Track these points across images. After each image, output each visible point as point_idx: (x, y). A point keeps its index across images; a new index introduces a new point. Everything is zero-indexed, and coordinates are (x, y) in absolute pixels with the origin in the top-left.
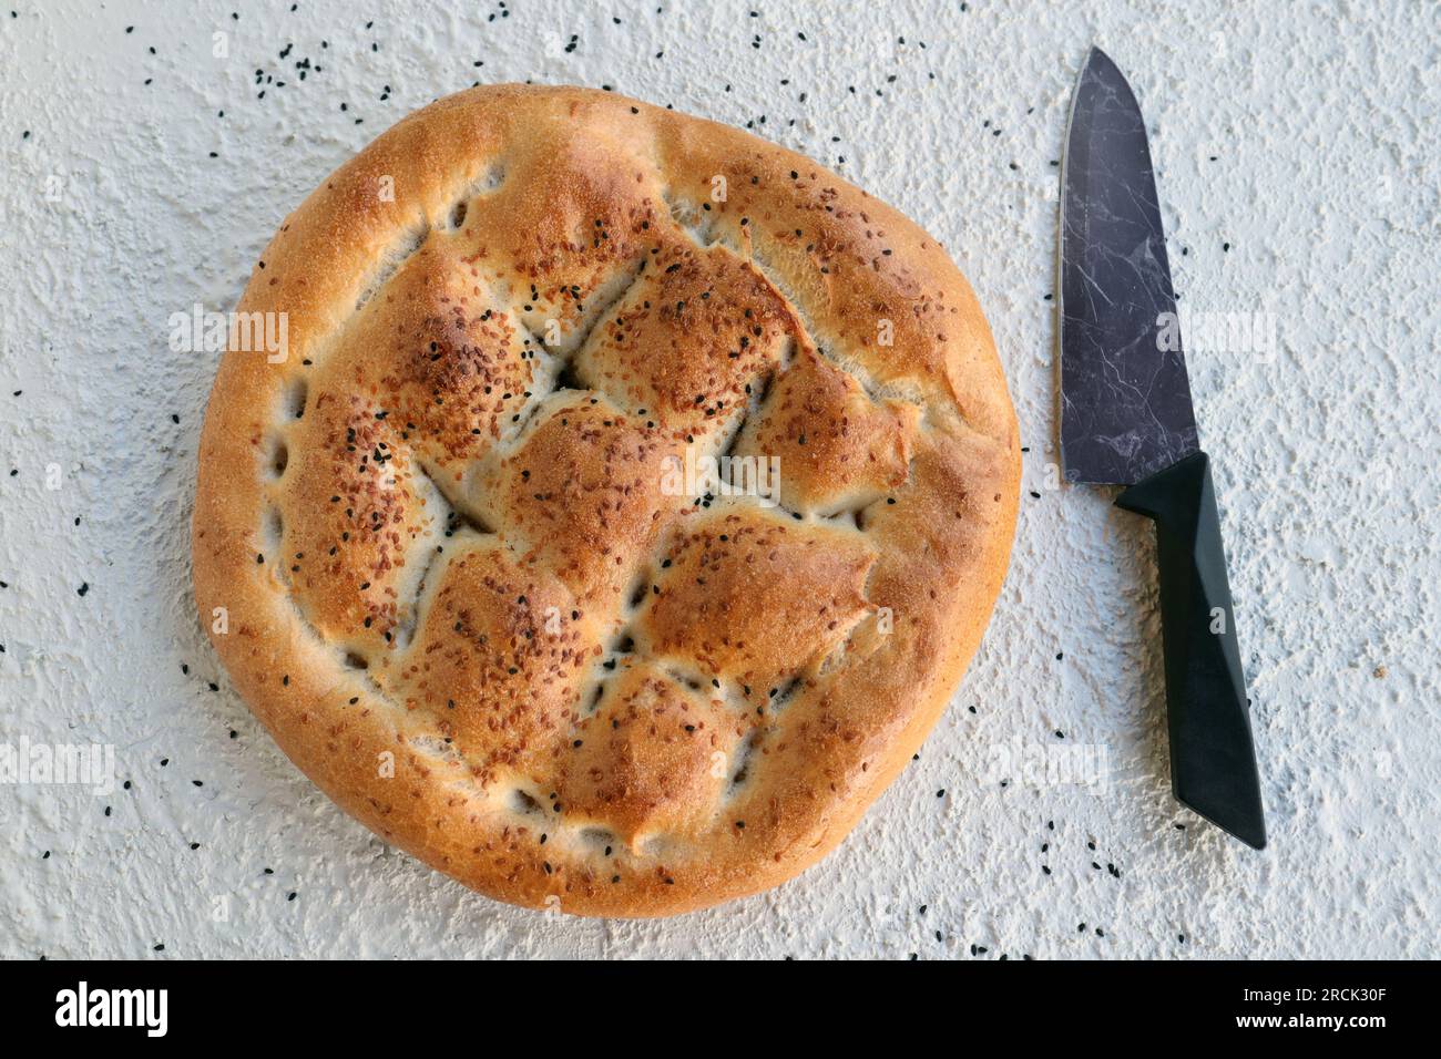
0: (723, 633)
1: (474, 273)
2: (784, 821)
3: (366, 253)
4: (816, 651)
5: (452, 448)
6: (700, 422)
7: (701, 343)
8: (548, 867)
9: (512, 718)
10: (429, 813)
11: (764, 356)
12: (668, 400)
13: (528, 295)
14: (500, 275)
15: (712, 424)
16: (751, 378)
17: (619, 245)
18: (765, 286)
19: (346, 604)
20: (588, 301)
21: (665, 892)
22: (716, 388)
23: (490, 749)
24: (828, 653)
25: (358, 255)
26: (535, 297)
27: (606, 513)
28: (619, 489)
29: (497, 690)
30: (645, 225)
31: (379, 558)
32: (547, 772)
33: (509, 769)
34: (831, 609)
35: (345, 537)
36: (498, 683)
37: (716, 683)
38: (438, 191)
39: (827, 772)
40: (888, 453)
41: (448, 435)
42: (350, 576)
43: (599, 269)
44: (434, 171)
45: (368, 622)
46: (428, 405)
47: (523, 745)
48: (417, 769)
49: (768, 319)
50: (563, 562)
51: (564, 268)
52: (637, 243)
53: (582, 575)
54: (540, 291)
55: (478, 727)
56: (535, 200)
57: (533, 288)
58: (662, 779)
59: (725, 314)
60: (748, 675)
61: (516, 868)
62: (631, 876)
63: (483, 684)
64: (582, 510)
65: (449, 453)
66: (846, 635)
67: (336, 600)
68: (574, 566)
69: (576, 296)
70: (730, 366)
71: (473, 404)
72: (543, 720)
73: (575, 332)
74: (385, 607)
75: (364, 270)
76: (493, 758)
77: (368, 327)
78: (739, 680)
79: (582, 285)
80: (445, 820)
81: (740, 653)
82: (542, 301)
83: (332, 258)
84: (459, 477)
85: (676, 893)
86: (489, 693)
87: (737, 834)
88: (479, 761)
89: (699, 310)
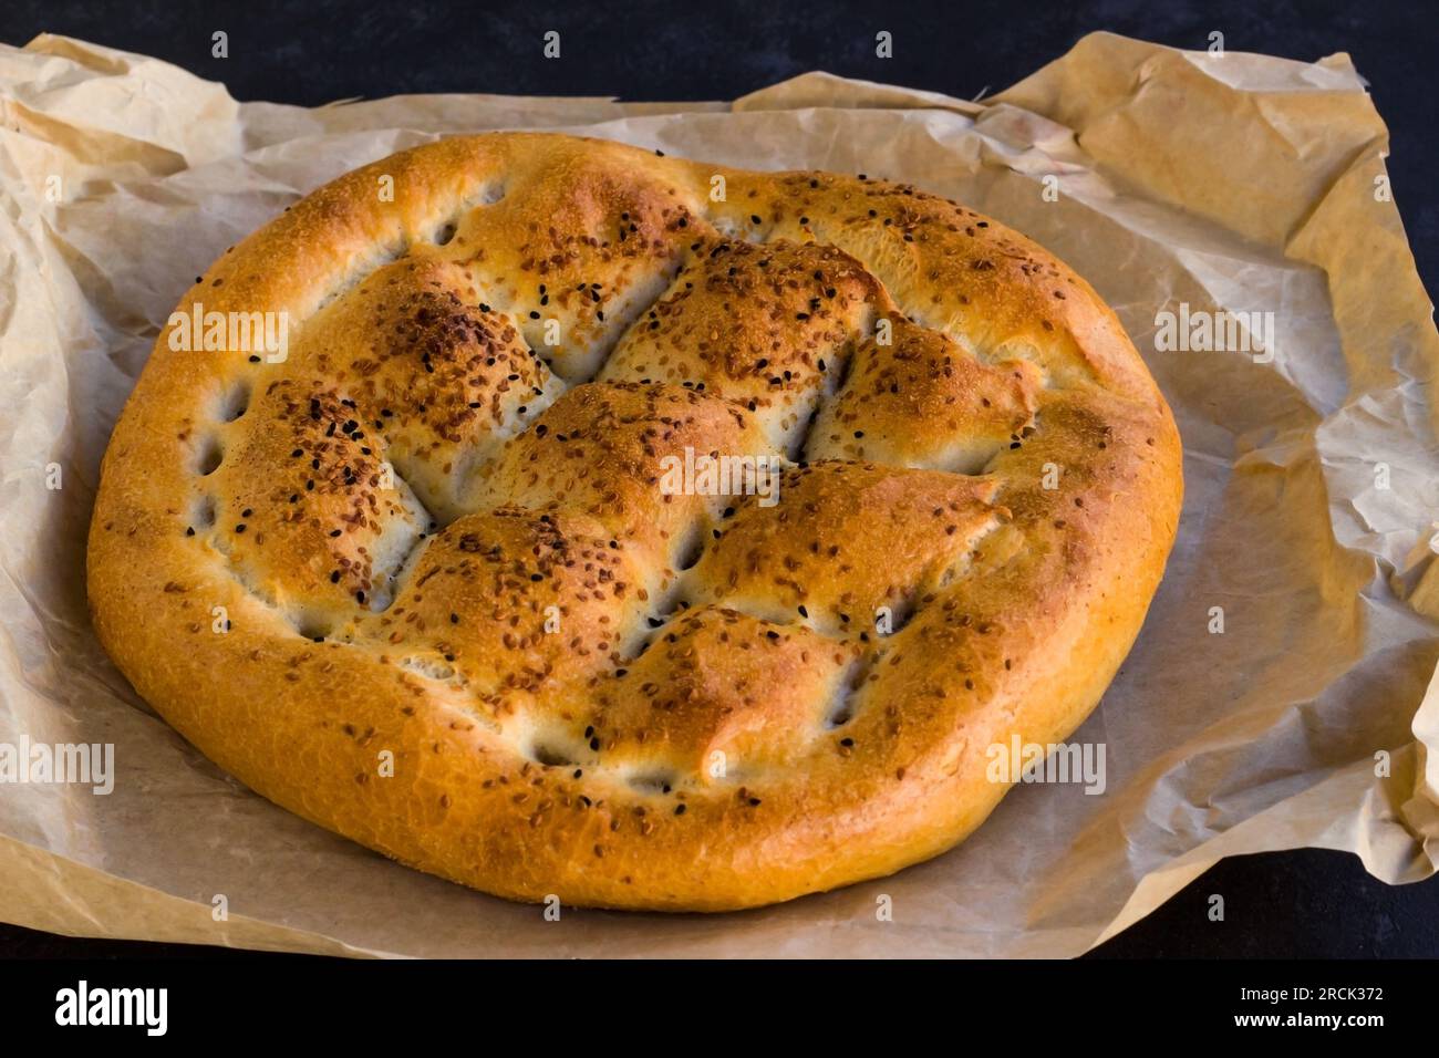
0: (811, 538)
1: (469, 276)
2: (906, 728)
3: (333, 254)
4: (933, 562)
5: (439, 428)
6: (762, 394)
7: (762, 305)
8: (588, 802)
9: (534, 638)
10: (423, 733)
11: (840, 322)
12: (721, 366)
13: (537, 297)
14: (499, 280)
15: (777, 397)
16: (825, 352)
17: (651, 240)
18: (836, 252)
19: (308, 553)
20: (612, 307)
21: (749, 819)
22: (782, 354)
23: (505, 673)
24: (950, 563)
25: (324, 257)
26: (544, 301)
27: (651, 440)
28: (666, 421)
29: (516, 602)
30: (682, 223)
31: (351, 511)
32: (581, 705)
33: (529, 698)
34: (948, 512)
35: (310, 486)
36: (517, 592)
37: (803, 612)
38: (423, 205)
39: (960, 668)
40: (1006, 401)
41: (438, 413)
42: (316, 523)
43: (626, 268)
44: (420, 184)
45: (335, 578)
46: (413, 379)
47: (549, 669)
48: (409, 686)
49: (841, 279)
50: (593, 497)
51: (583, 265)
52: (671, 241)
53: (620, 510)
54: (551, 293)
55: (489, 642)
56: (547, 195)
57: (543, 289)
58: (740, 685)
59: (789, 278)
60: (845, 598)
61: (541, 806)
62: (702, 805)
63: (497, 593)
64: (621, 439)
65: (436, 437)
66: (971, 546)
67: (295, 550)
68: (610, 498)
69: (596, 298)
70: (798, 329)
71: (473, 375)
72: (574, 644)
73: (593, 346)
74: (357, 566)
75: (330, 272)
76: (510, 681)
77: (335, 316)
78: (834, 609)
79: (605, 285)
80: (444, 743)
81: (834, 565)
82: (553, 306)
83: (293, 256)
84: (447, 469)
85: (763, 819)
86: (505, 602)
87: (843, 755)
88: (490, 688)
89: (758, 276)
